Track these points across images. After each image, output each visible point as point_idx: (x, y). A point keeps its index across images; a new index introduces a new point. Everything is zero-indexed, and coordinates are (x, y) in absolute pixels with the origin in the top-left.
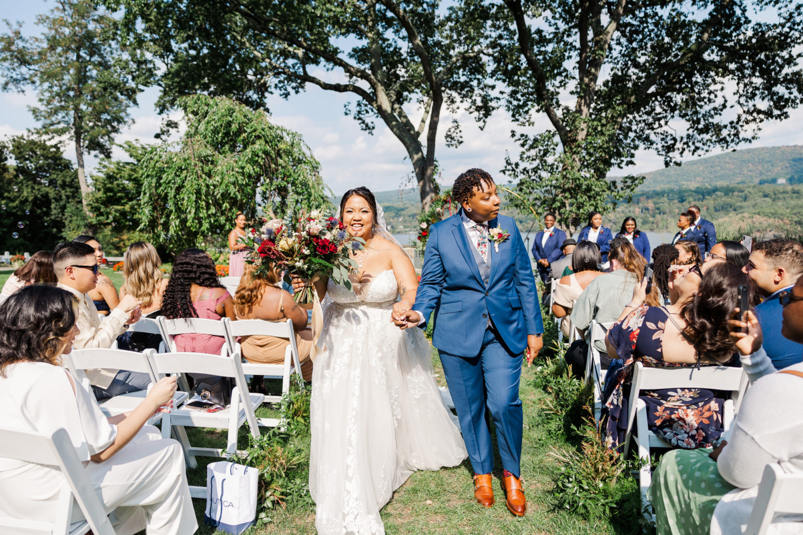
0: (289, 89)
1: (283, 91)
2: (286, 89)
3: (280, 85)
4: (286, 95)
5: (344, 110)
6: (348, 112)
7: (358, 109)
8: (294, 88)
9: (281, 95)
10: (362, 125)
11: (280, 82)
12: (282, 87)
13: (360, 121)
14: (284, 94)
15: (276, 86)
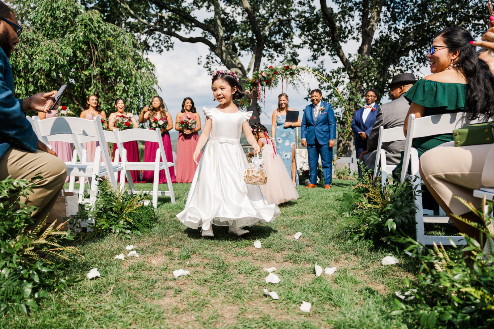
0: (162, 47)
1: (158, 49)
2: (160, 48)
3: (156, 45)
4: (161, 51)
5: (197, 61)
6: (200, 62)
7: (207, 60)
8: (165, 47)
9: (157, 51)
10: (209, 71)
11: (156, 42)
12: (158, 46)
13: (207, 69)
14: (159, 51)
15: (153, 45)
